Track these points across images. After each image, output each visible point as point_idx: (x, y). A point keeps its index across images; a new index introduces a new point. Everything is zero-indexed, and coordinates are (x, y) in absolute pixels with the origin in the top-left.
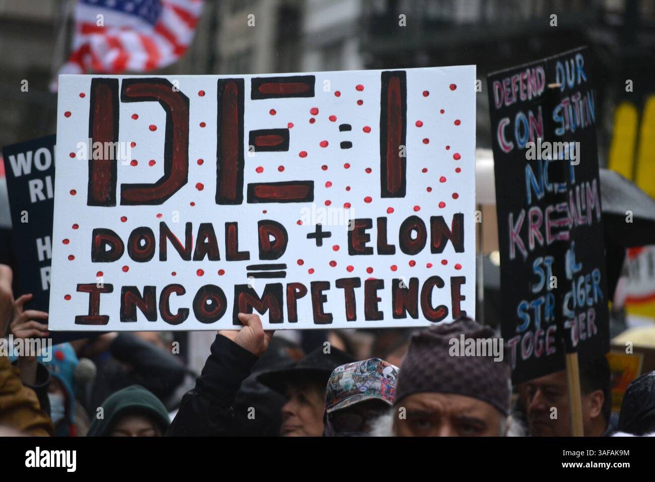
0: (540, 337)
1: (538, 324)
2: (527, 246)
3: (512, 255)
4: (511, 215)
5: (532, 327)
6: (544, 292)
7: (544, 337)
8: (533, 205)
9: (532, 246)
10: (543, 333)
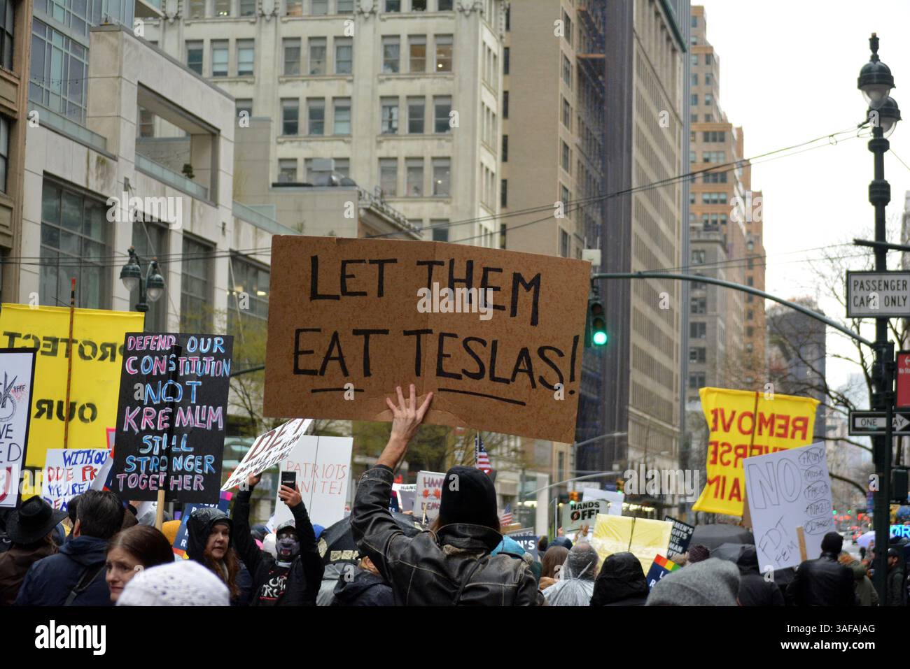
0: (144, 479)
1: (143, 471)
2: (139, 427)
3: (126, 429)
4: (128, 408)
5: (138, 471)
6: (151, 454)
7: (148, 479)
8: (148, 405)
9: (143, 428)
10: (147, 477)
